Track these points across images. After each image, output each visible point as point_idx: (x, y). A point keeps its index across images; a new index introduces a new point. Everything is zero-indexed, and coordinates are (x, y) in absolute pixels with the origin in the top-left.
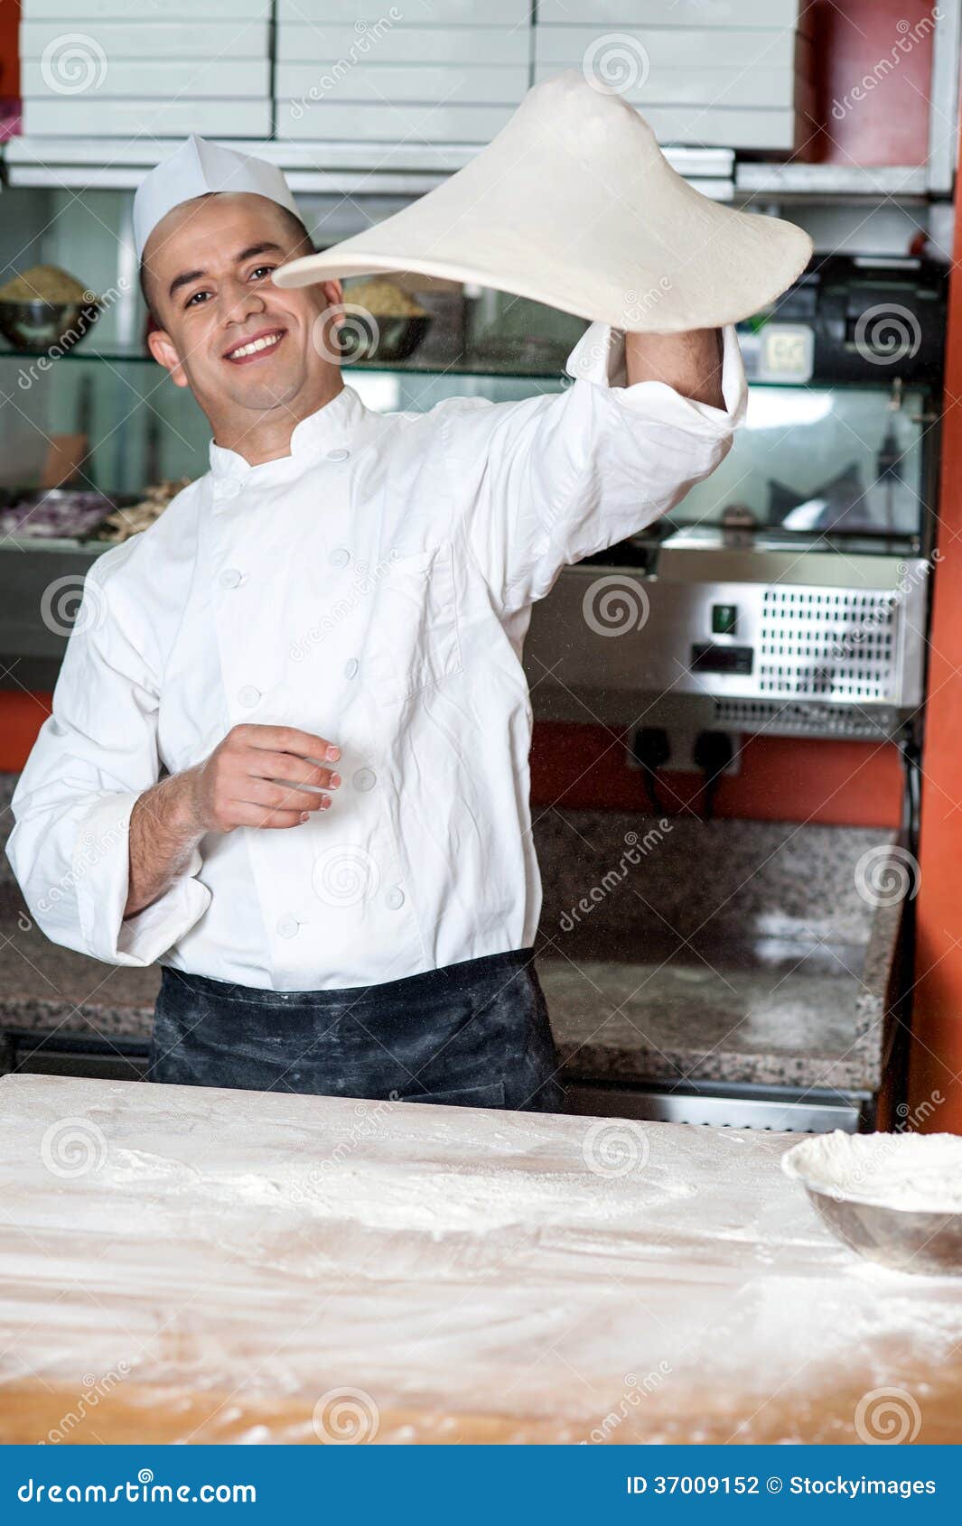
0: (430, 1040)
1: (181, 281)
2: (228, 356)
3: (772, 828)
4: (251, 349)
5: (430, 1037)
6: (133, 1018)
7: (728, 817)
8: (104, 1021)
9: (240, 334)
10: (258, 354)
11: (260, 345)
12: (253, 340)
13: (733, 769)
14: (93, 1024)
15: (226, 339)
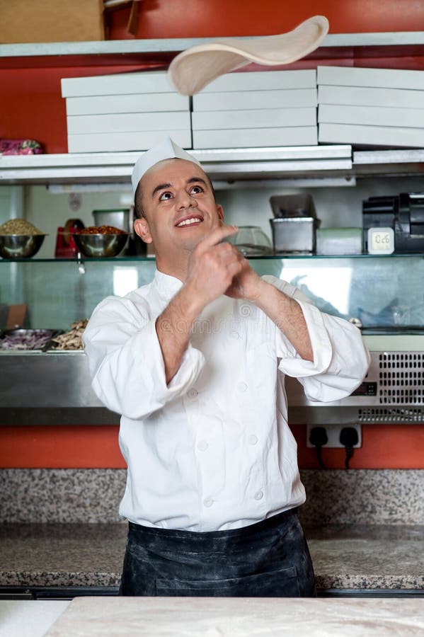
0: (264, 550)
1: (160, 187)
2: (176, 225)
3: (378, 472)
4: (188, 222)
5: (263, 550)
6: (95, 578)
7: (357, 469)
8: (81, 580)
9: (184, 215)
10: (191, 225)
11: (193, 221)
12: (190, 218)
13: (359, 445)
14: (75, 582)
15: (177, 217)
